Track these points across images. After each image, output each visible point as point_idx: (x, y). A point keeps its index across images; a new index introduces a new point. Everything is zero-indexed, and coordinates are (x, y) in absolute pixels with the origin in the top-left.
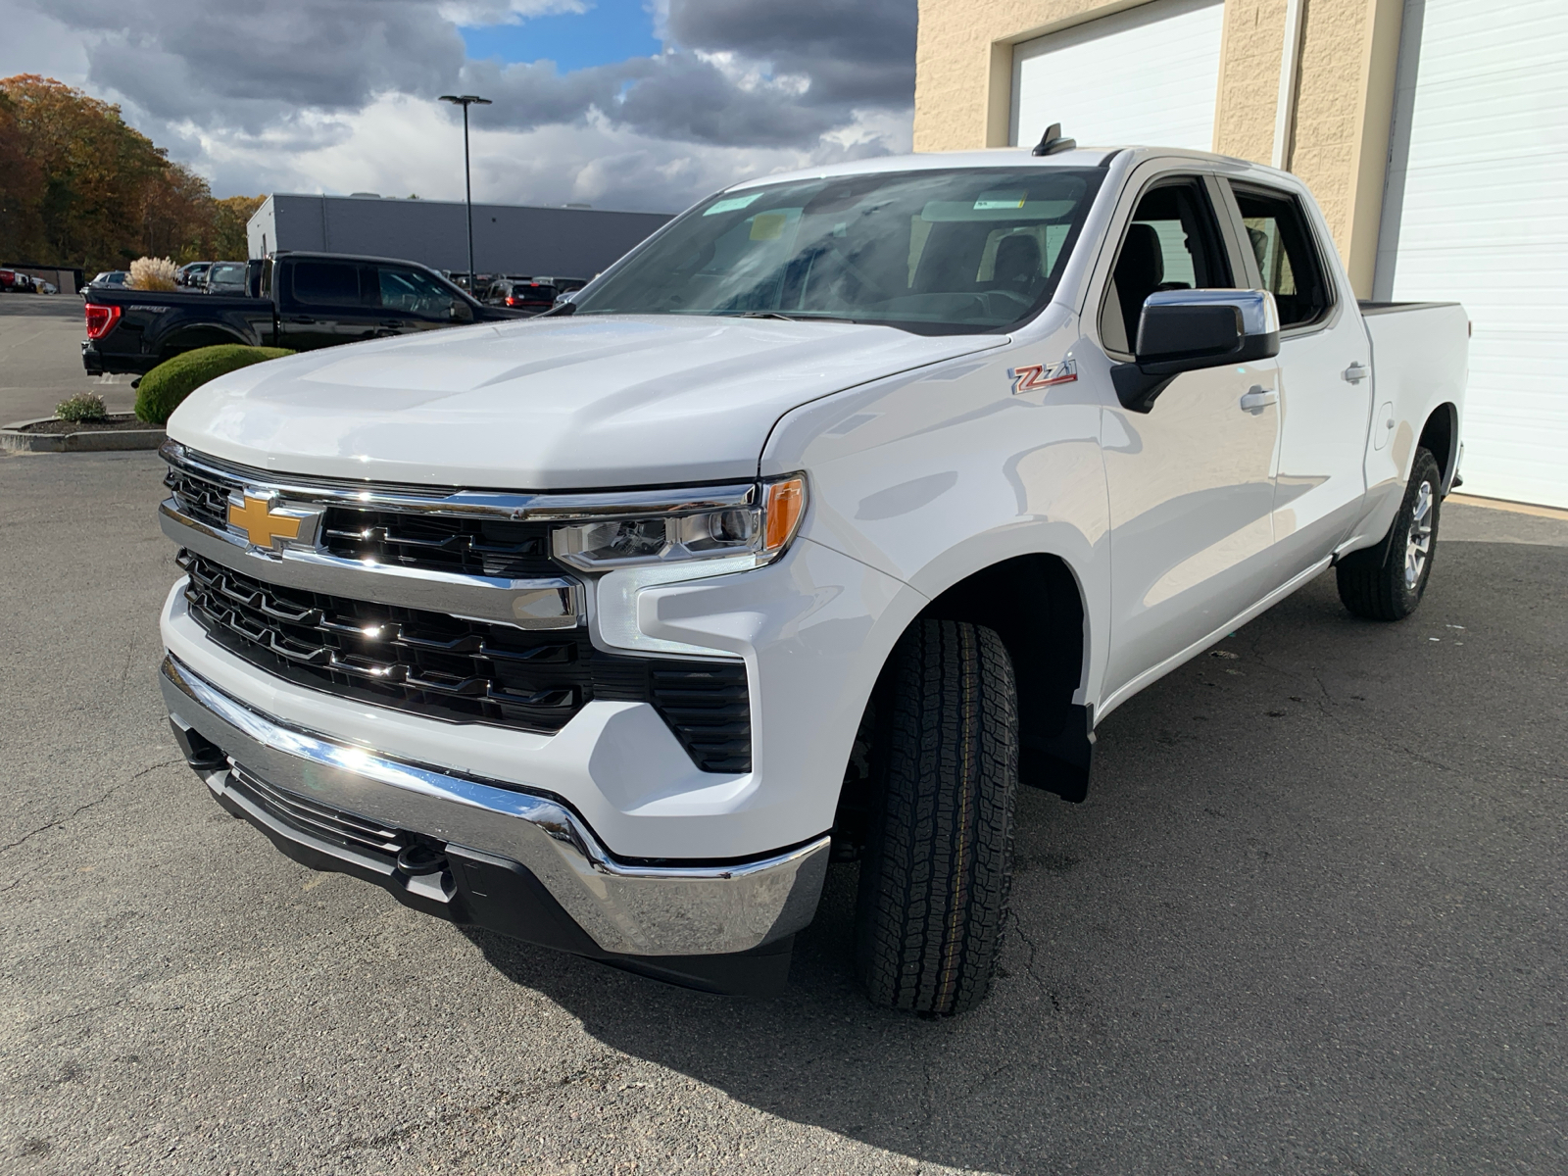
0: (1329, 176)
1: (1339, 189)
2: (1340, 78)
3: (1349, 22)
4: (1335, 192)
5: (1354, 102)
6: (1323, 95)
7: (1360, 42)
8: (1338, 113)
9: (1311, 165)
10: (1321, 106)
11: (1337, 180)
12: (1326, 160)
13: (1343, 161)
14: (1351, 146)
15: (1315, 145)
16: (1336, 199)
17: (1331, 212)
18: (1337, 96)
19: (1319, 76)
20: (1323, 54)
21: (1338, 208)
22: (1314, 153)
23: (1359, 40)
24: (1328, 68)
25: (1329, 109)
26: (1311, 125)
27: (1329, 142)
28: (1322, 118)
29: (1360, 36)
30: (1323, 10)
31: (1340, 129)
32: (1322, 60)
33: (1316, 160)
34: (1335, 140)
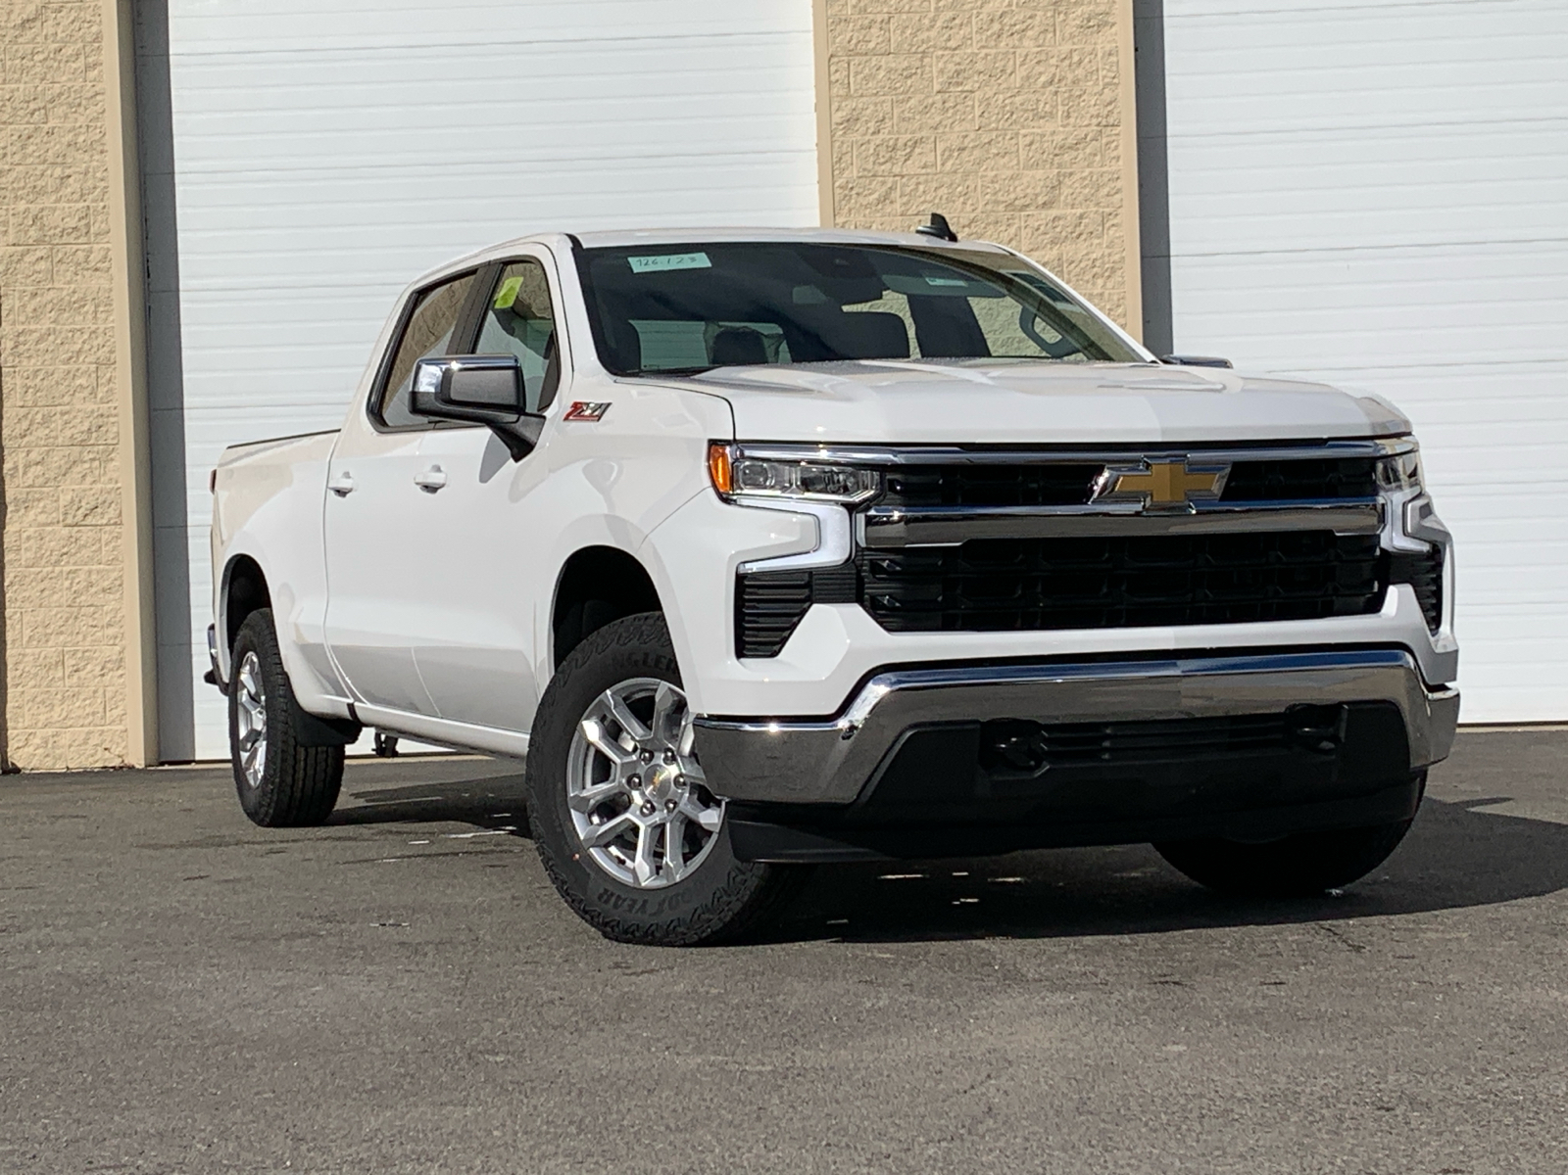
0: (74, 292)
1: (96, 312)
2: (69, 145)
3: (74, 65)
4: (90, 317)
5: (103, 184)
6: (41, 167)
7: (99, 98)
8: (76, 197)
9: (35, 272)
10: (40, 183)
11: (89, 298)
12: (63, 267)
13: (96, 270)
14: (108, 250)
15: (38, 242)
16: (93, 327)
17: (87, 347)
18: (68, 172)
19: (29, 138)
20: (32, 106)
21: (100, 340)
22: (39, 254)
23: (97, 94)
24: (46, 127)
25: (57, 190)
26: (27, 210)
27: (65, 239)
28: (48, 201)
29: (97, 89)
30: (20, 40)
31: (84, 222)
32: (32, 114)
33: (42, 265)
34: (77, 238)
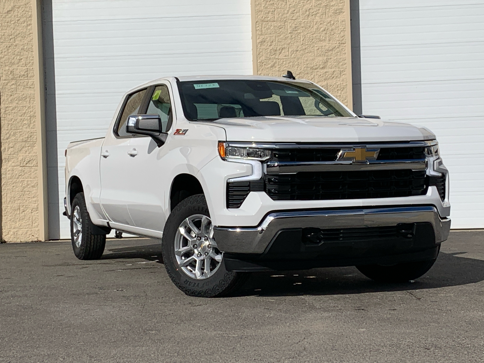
0: (23, 95)
1: (30, 101)
2: (22, 49)
3: (23, 25)
4: (28, 102)
5: (32, 61)
6: (13, 56)
7: (31, 35)
8: (24, 65)
9: (11, 88)
10: (13, 61)
11: (28, 96)
12: (20, 87)
13: (30, 88)
14: (34, 81)
15: (12, 79)
16: (29, 105)
17: (27, 112)
18: (21, 58)
19: (10, 47)
20: (10, 37)
21: (31, 110)
22: (12, 83)
23: (30, 34)
24: (15, 44)
25: (18, 63)
26: (9, 69)
27: (20, 78)
28: (15, 67)
29: (30, 32)
30: (7, 17)
31: (26, 73)
32: (11, 39)
33: (13, 86)
34: (24, 78)
